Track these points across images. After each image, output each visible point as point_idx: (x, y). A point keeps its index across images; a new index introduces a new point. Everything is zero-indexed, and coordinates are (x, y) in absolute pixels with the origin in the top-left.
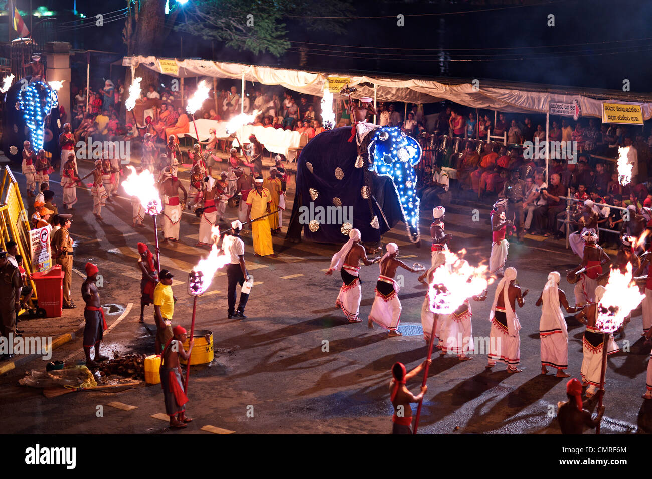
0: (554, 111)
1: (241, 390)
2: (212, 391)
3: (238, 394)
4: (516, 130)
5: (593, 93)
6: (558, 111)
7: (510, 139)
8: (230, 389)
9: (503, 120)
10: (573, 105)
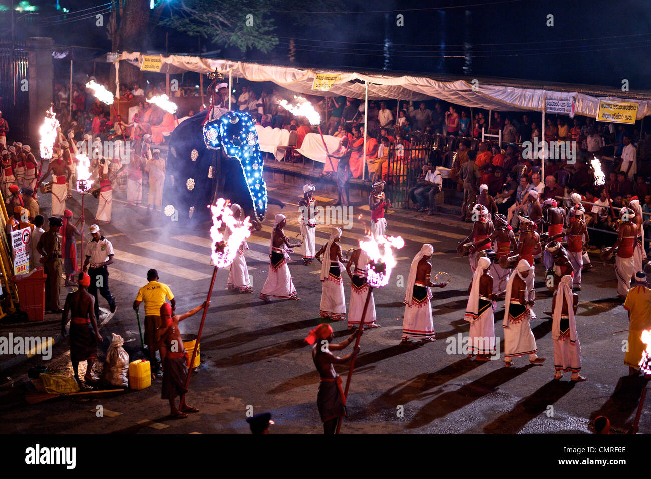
0: (551, 109)
1: (229, 396)
2: (199, 397)
3: (225, 400)
4: (511, 128)
5: (590, 90)
6: (553, 109)
7: (505, 137)
8: (217, 394)
9: (498, 118)
10: (569, 102)
